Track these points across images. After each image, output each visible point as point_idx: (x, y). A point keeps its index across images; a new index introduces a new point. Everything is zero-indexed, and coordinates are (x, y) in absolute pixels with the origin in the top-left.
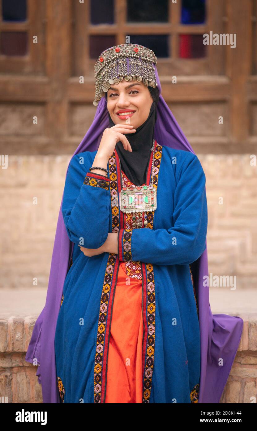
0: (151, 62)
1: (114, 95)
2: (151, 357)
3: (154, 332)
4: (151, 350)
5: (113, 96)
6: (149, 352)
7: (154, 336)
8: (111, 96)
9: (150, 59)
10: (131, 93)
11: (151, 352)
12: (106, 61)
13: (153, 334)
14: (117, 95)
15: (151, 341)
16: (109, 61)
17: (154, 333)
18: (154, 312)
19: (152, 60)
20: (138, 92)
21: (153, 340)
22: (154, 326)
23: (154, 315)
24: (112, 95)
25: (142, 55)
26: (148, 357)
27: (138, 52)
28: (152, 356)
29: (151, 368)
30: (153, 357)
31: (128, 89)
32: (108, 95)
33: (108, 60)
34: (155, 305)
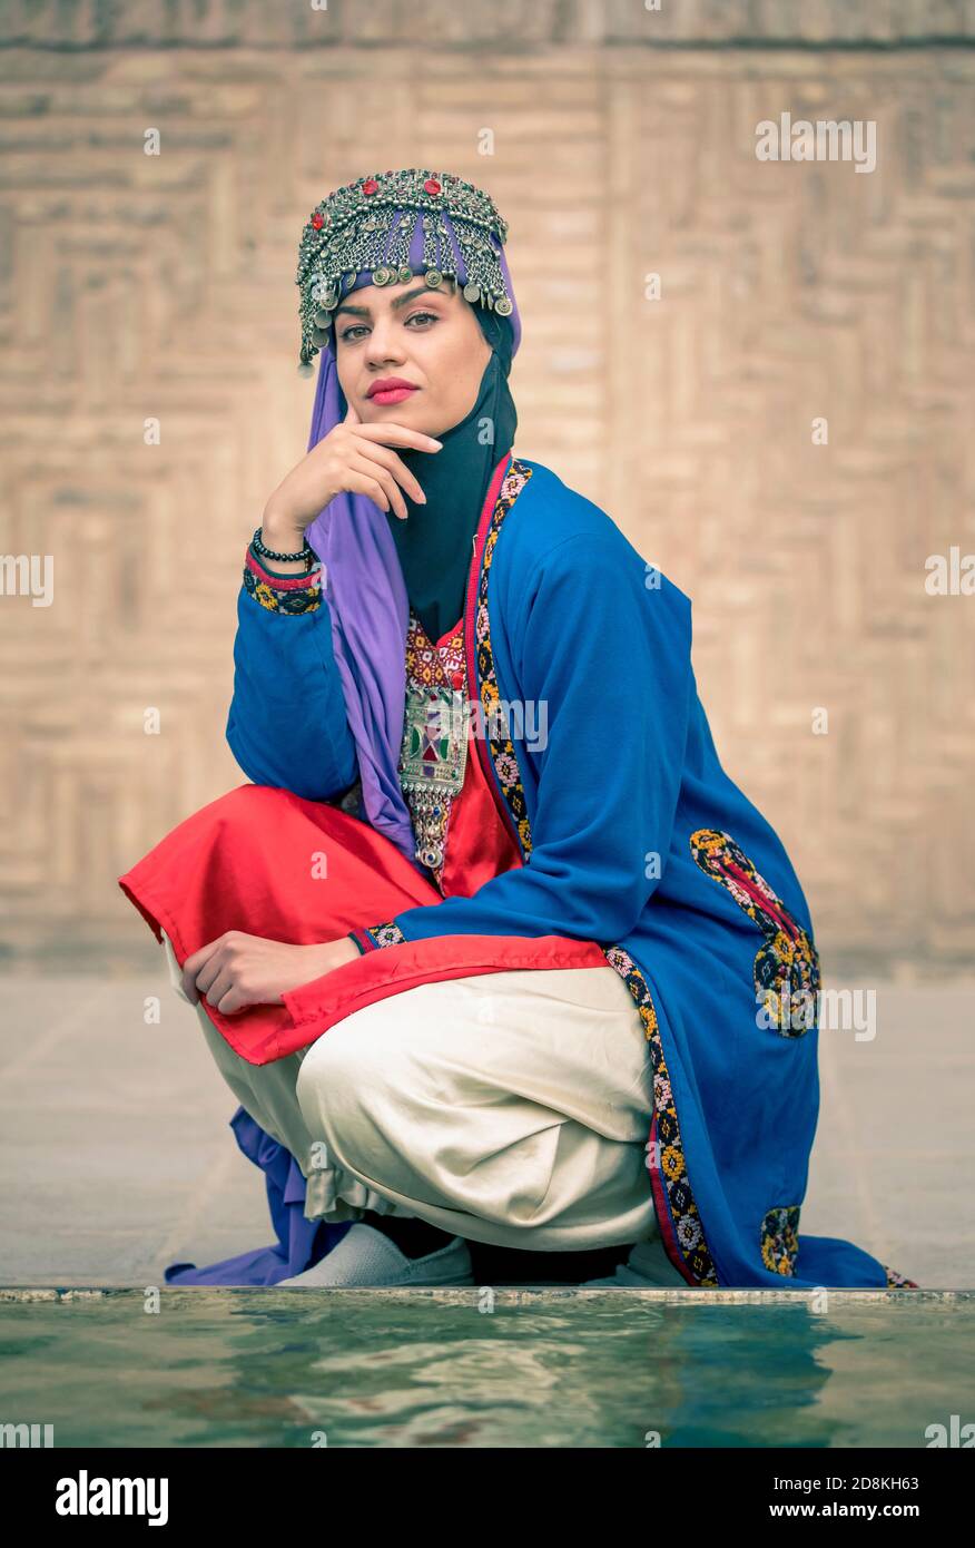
0: (485, 228)
1: (354, 330)
2: (679, 1181)
3: (670, 1096)
4: (674, 1160)
5: (352, 335)
6: (670, 1167)
7: (671, 1111)
8: (346, 335)
9: (479, 218)
10: (414, 322)
11: (675, 1166)
12: (333, 225)
13: (669, 1106)
14: (365, 330)
15: (666, 1129)
16: (340, 224)
17: (670, 1100)
18: (655, 1030)
19: (486, 223)
20: (435, 319)
21: (672, 1125)
22: (666, 1079)
23: (657, 1042)
24: (350, 331)
25: (451, 204)
26: (670, 1185)
27: (440, 195)
28: (681, 1176)
29: (692, 1216)
30: (684, 1181)
31: (401, 308)
32: (339, 331)
33: (339, 220)
34: (650, 1008)
